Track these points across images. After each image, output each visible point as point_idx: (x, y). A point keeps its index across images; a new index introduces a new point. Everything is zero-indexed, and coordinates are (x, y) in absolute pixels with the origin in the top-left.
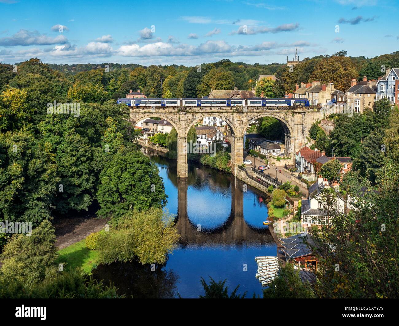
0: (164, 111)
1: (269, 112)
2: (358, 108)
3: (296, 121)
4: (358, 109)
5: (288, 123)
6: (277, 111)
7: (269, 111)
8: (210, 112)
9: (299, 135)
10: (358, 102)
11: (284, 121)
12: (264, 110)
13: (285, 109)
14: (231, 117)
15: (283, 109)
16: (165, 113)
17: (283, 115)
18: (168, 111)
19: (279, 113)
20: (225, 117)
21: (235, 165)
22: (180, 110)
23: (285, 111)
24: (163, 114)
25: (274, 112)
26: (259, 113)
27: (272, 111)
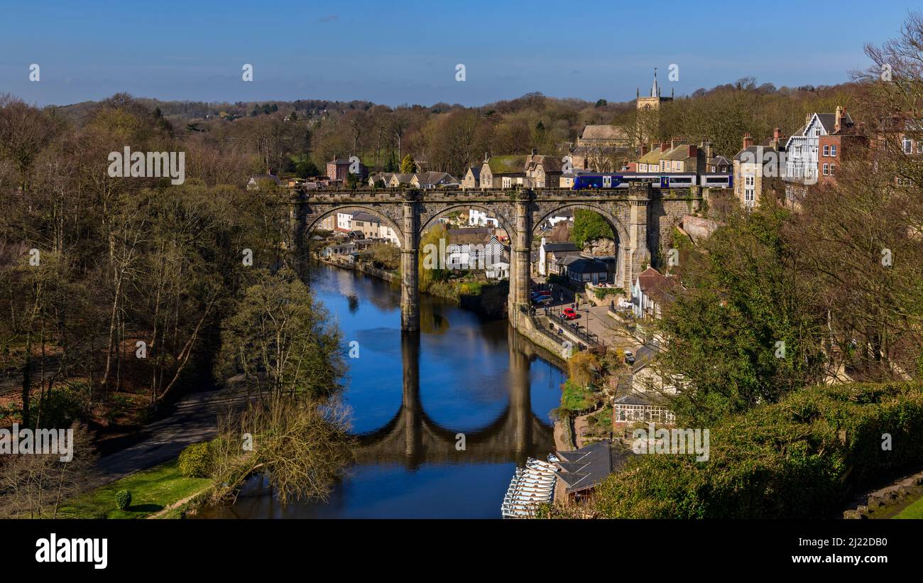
0: (372, 200)
1: (581, 201)
2: (752, 191)
3: (636, 218)
4: (752, 194)
5: (619, 221)
6: (598, 198)
7: (581, 198)
8: (464, 200)
9: (640, 245)
10: (750, 180)
11: (610, 218)
12: (572, 196)
13: (612, 195)
14: (507, 211)
15: (608, 195)
16: (375, 204)
17: (609, 206)
18: (380, 200)
19: (602, 202)
20: (494, 209)
21: (514, 305)
22: (403, 197)
23: (613, 197)
24: (371, 205)
25: (591, 201)
26: (561, 202)
27: (588, 198)
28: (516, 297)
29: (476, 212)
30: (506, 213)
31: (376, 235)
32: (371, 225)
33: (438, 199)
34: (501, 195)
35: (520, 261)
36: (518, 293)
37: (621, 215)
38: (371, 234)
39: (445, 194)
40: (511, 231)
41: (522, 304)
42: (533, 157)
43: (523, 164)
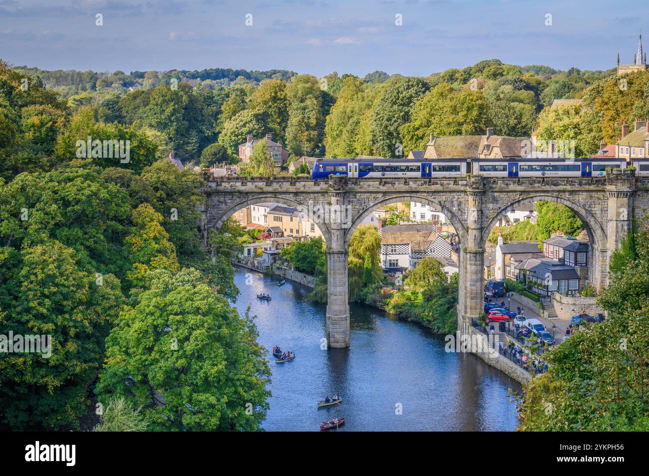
0: (292, 189)
1: (547, 191)
3: (615, 213)
5: (594, 217)
6: (569, 187)
7: (548, 188)
8: (403, 190)
11: (583, 212)
12: (536, 185)
13: (585, 184)
14: (455, 203)
15: (580, 184)
16: (296, 194)
17: (582, 198)
18: (302, 189)
19: (572, 192)
20: (440, 202)
21: (464, 318)
22: (330, 186)
23: (587, 187)
24: (292, 195)
25: (559, 191)
26: (522, 192)
27: (555, 188)
28: (466, 308)
29: (419, 205)
30: (453, 206)
31: (298, 231)
32: (292, 220)
33: (371, 189)
34: (448, 184)
35: (471, 264)
36: (468, 304)
37: (597, 209)
38: (292, 231)
39: (381, 183)
40: (460, 228)
41: (474, 316)
42: (488, 139)
43: (477, 147)
